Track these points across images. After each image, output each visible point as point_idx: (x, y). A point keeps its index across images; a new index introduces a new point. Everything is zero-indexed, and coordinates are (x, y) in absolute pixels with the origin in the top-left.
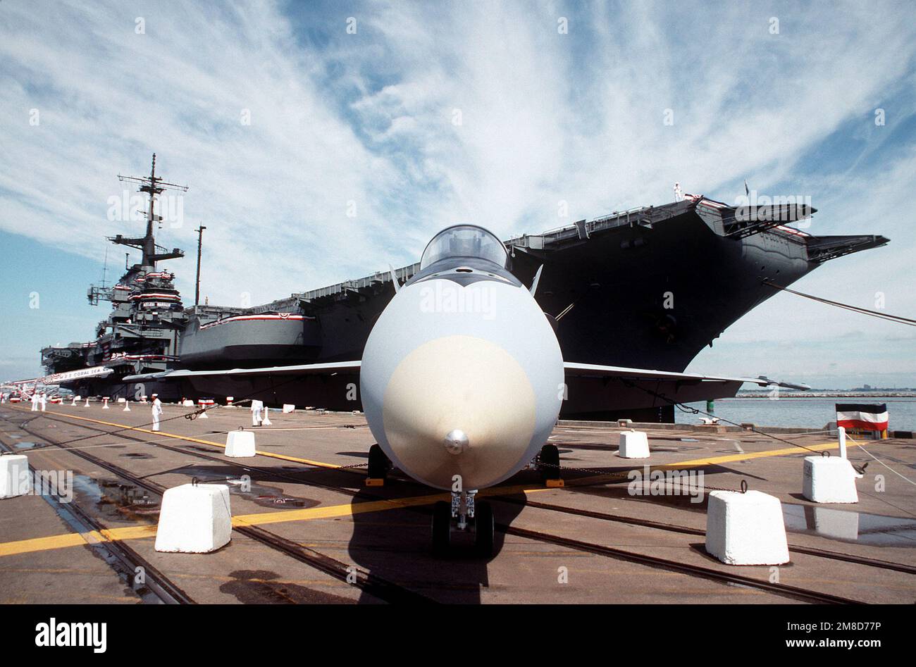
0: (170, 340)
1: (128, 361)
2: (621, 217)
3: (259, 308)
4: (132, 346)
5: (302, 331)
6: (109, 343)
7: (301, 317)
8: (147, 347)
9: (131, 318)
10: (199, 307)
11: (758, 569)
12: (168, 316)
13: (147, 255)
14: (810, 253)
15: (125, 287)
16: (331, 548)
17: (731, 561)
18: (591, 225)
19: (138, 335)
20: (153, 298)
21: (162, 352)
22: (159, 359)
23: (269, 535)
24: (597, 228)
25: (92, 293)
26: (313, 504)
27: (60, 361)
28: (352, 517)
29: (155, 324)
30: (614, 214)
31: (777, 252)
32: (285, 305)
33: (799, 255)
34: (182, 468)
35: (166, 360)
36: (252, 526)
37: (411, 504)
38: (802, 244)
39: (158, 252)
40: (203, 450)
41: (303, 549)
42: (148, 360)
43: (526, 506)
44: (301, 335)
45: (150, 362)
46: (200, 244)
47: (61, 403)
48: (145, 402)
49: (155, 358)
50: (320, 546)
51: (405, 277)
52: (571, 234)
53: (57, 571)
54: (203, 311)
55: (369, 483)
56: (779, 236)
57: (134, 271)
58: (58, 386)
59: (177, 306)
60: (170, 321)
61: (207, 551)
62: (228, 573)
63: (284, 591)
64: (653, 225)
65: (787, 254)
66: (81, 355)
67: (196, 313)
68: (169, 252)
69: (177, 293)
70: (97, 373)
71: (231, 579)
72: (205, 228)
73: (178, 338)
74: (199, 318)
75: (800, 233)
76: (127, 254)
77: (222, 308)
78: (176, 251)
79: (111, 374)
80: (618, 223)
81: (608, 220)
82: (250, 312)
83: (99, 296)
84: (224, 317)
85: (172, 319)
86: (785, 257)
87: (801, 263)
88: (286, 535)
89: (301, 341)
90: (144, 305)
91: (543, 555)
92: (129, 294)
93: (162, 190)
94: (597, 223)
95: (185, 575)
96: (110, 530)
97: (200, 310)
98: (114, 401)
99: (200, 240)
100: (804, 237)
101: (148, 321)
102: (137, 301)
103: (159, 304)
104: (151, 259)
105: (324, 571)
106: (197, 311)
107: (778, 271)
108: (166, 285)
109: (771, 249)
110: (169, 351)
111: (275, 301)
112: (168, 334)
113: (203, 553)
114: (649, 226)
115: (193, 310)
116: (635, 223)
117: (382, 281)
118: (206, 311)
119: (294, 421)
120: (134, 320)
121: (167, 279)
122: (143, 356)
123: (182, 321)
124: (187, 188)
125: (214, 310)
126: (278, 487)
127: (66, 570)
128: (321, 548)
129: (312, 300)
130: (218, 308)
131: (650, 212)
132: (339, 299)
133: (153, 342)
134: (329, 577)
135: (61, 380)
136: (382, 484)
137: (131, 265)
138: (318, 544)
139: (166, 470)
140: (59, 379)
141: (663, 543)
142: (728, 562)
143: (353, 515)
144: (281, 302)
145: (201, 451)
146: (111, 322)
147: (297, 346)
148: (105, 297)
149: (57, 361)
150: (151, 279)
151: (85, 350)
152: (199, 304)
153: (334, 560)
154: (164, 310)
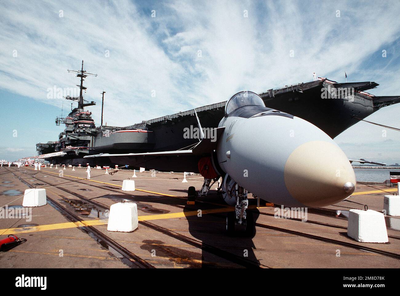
0: (90, 141)
1: (73, 150)
2: (289, 88)
3: (128, 127)
4: (74, 143)
5: (147, 137)
6: (64, 142)
7: (146, 131)
8: (80, 143)
9: (74, 131)
10: (103, 126)
11: (375, 244)
12: (89, 130)
13: (80, 104)
14: (374, 104)
15: (71, 118)
16: (181, 231)
17: (361, 241)
18: (275, 91)
19: (77, 138)
20: (83, 122)
21: (87, 145)
22: (85, 149)
23: (153, 225)
24: (278, 93)
25: (57, 120)
26: (167, 212)
27: (45, 149)
28: (186, 218)
29: (84, 134)
30: (286, 86)
31: (359, 103)
32: (139, 126)
33: (369, 104)
34: (105, 195)
35: (88, 149)
36: (144, 221)
37: (210, 212)
38: (371, 100)
39: (85, 103)
40: (112, 188)
41: (170, 231)
42: (81, 149)
43: (260, 214)
44: (146, 139)
45: (82, 150)
46: (103, 99)
47: (46, 167)
48: (80, 167)
49: (84, 148)
50: (176, 230)
51: (192, 114)
52: (266, 95)
53: (70, 238)
54: (104, 128)
55: (189, 203)
56: (360, 96)
57: (75, 111)
58: (44, 160)
59: (93, 126)
60: (90, 132)
61: (129, 231)
62: (142, 241)
63: (168, 249)
64: (303, 91)
65: (364, 104)
66: (53, 147)
67: (101, 129)
68: (89, 103)
69: (93, 120)
70: (60, 154)
71: (144, 243)
72: (105, 92)
73: (94, 139)
74: (103, 131)
75: (370, 95)
76: (72, 104)
77: (112, 127)
78: (92, 102)
79: (65, 155)
80: (288, 90)
81: (283, 89)
82: (124, 129)
83: (60, 121)
84: (113, 131)
85: (91, 132)
86: (363, 106)
87: (370, 108)
88: (161, 225)
89: (146, 141)
90: (79, 126)
91: (275, 235)
92: (73, 121)
93: (86, 76)
94: (278, 90)
95: (124, 241)
96: (85, 221)
97: (103, 128)
98: (67, 166)
99: (103, 98)
100: (372, 97)
101: (81, 133)
102: (76, 124)
103: (85, 125)
104: (81, 105)
105: (182, 241)
106: (102, 128)
107: (359, 112)
108: (88, 117)
109: (356, 102)
110: (89, 145)
111: (135, 124)
112: (89, 138)
113: (128, 232)
114: (302, 92)
115: (100, 128)
116: (295, 90)
117: (182, 115)
118: (106, 128)
119: (145, 176)
120: (75, 132)
121: (88, 114)
122: (79, 147)
123: (96, 132)
124: (97, 75)
125: (109, 128)
126: (149, 204)
127: (73, 238)
128: (177, 231)
129: (152, 124)
130: (111, 127)
131: (302, 85)
132: (163, 123)
133: (83, 141)
134: (185, 243)
135: (45, 157)
136: (194, 204)
137: (73, 108)
138: (176, 229)
139: (99, 196)
140: (44, 157)
141: (326, 231)
142: (360, 241)
143: (186, 217)
144: (138, 125)
145: (111, 188)
146: (65, 133)
147: (145, 143)
148: (63, 122)
149: (43, 149)
150: (82, 115)
151: (55, 145)
152: (103, 125)
153: (185, 236)
154: (87, 128)
